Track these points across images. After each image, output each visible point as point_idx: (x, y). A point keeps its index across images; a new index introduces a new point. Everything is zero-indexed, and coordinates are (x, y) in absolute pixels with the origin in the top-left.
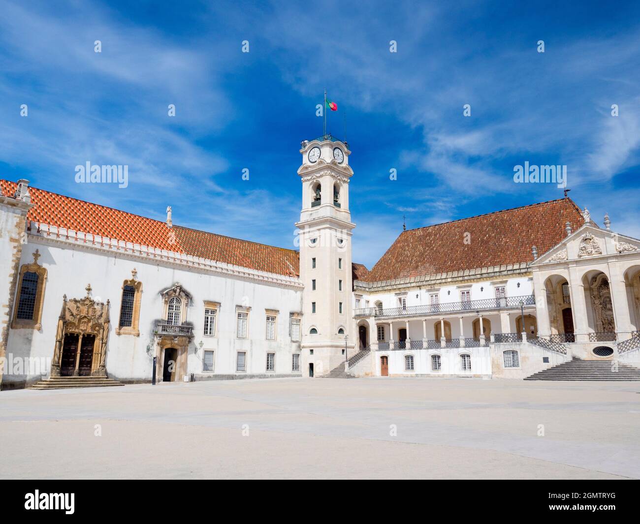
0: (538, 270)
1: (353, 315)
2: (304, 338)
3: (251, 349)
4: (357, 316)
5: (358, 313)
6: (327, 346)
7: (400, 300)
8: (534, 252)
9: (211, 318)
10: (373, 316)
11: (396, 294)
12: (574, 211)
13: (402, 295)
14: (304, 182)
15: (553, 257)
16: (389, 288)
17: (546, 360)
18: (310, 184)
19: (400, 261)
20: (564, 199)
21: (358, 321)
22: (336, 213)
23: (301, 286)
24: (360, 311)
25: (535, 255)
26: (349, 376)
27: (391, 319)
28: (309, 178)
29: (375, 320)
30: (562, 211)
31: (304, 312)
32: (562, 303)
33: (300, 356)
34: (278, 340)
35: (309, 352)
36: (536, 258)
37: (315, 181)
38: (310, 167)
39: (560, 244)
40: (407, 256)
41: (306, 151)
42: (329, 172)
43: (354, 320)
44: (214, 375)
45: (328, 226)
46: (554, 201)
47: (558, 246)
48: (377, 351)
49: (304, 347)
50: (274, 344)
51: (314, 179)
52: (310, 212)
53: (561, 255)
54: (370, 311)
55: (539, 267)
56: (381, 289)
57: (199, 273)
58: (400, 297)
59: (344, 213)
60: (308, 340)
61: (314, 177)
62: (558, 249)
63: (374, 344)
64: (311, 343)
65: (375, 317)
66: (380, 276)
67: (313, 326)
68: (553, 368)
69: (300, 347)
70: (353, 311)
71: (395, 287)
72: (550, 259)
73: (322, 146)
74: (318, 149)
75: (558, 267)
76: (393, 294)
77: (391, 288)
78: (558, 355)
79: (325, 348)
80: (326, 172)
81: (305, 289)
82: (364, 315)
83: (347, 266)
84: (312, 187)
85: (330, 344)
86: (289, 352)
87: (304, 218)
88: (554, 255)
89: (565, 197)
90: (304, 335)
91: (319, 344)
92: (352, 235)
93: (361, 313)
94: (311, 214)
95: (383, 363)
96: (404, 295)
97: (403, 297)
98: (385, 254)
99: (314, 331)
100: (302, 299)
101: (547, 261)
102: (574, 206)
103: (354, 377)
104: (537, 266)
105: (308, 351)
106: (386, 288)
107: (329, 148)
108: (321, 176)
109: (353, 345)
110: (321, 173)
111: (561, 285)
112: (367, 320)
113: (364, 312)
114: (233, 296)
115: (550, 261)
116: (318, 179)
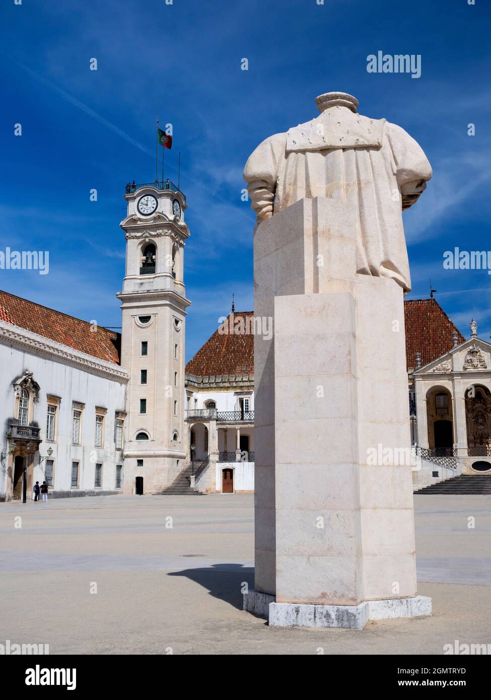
0: (421, 379)
1: (185, 416)
2: (127, 444)
3: (83, 459)
4: (190, 419)
5: (192, 414)
6: (164, 456)
7: (241, 401)
8: (418, 359)
9: (51, 417)
10: (214, 420)
11: (236, 393)
12: (441, 315)
13: (244, 395)
14: (130, 238)
15: (438, 367)
16: (227, 385)
17: (435, 474)
18: (140, 244)
19: (234, 351)
20: (429, 300)
21: (192, 425)
22: (175, 286)
23: (126, 377)
24: (195, 413)
25: (419, 363)
26: (197, 493)
27: (240, 424)
28: (139, 234)
29: (217, 424)
30: (428, 314)
31: (127, 411)
32: (435, 415)
33: (122, 467)
34: (105, 447)
35: (136, 463)
36: (419, 366)
37: (147, 240)
38: (140, 220)
39: (447, 354)
40: (243, 346)
41: (135, 198)
42: (170, 231)
43: (186, 423)
44: (53, 492)
45: (168, 302)
46: (419, 300)
47: (444, 356)
48: (218, 462)
49: (128, 456)
50: (102, 452)
51: (146, 237)
52: (139, 281)
53: (446, 366)
54: (210, 413)
55: (423, 376)
56: (214, 385)
57: (44, 358)
58: (241, 396)
59: (179, 286)
60: (135, 448)
61: (147, 234)
62: (443, 360)
63: (214, 453)
64: (139, 451)
65: (217, 420)
66: (207, 369)
67: (143, 430)
68: (442, 483)
69: (123, 457)
70: (185, 413)
71: (235, 384)
72: (435, 368)
73: (160, 196)
74: (153, 199)
75: (442, 377)
76: (231, 393)
77: (229, 385)
78: (447, 469)
79: (162, 459)
80: (166, 231)
81: (131, 382)
82: (201, 417)
83: (181, 355)
84: (142, 247)
85: (167, 453)
86: (114, 462)
87: (129, 288)
88: (439, 365)
89: (430, 298)
90: (127, 440)
91: (152, 453)
92: (186, 314)
93: (196, 415)
94: (142, 284)
95: (225, 477)
96: (246, 394)
97: (245, 397)
98: (209, 340)
99: (142, 436)
100: (126, 394)
101: (431, 371)
102: (441, 310)
103: (201, 494)
104: (421, 375)
105: (134, 461)
106: (221, 385)
107: (169, 200)
108: (158, 235)
109: (184, 454)
110: (158, 231)
111: (434, 395)
112: (205, 424)
113: (201, 413)
114: (71, 389)
115: (434, 370)
116: (153, 239)
